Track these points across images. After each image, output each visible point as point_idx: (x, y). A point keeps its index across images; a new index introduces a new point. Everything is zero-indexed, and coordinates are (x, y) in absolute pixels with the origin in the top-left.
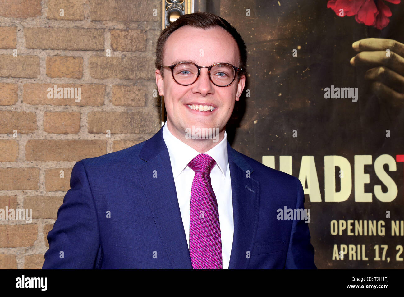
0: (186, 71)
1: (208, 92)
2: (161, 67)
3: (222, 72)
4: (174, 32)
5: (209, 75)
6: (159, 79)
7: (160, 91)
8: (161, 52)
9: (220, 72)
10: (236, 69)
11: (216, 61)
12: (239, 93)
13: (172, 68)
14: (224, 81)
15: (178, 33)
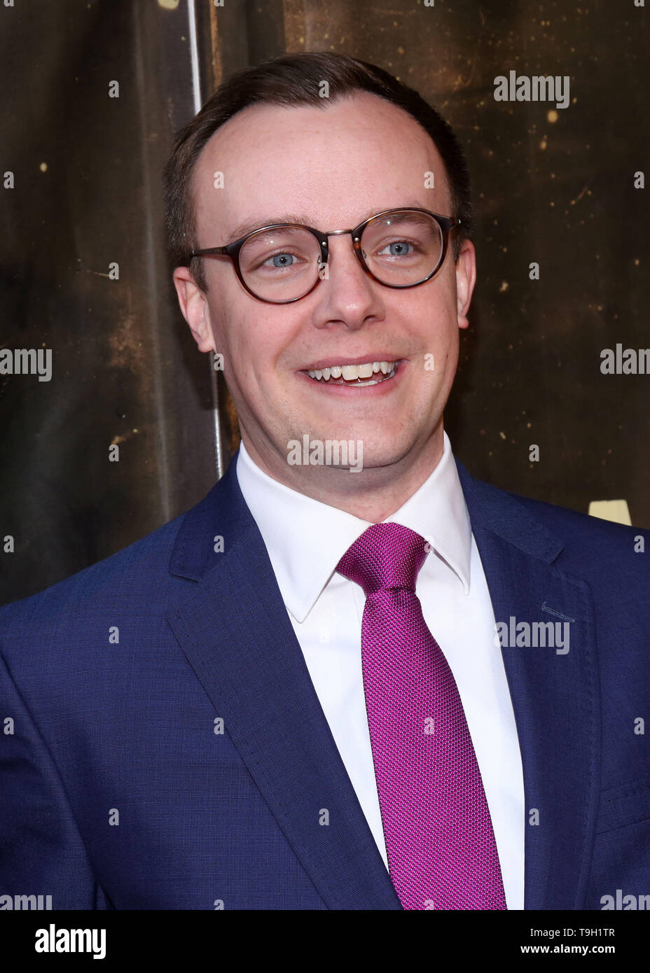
0: (282, 253)
1: (366, 310)
2: (192, 256)
3: (402, 239)
4: (216, 135)
5: (359, 255)
6: (191, 297)
7: (199, 336)
8: (185, 206)
9: (395, 243)
10: (442, 221)
11: (374, 206)
12: (464, 302)
13: (232, 254)
14: (413, 269)
15: (233, 133)
